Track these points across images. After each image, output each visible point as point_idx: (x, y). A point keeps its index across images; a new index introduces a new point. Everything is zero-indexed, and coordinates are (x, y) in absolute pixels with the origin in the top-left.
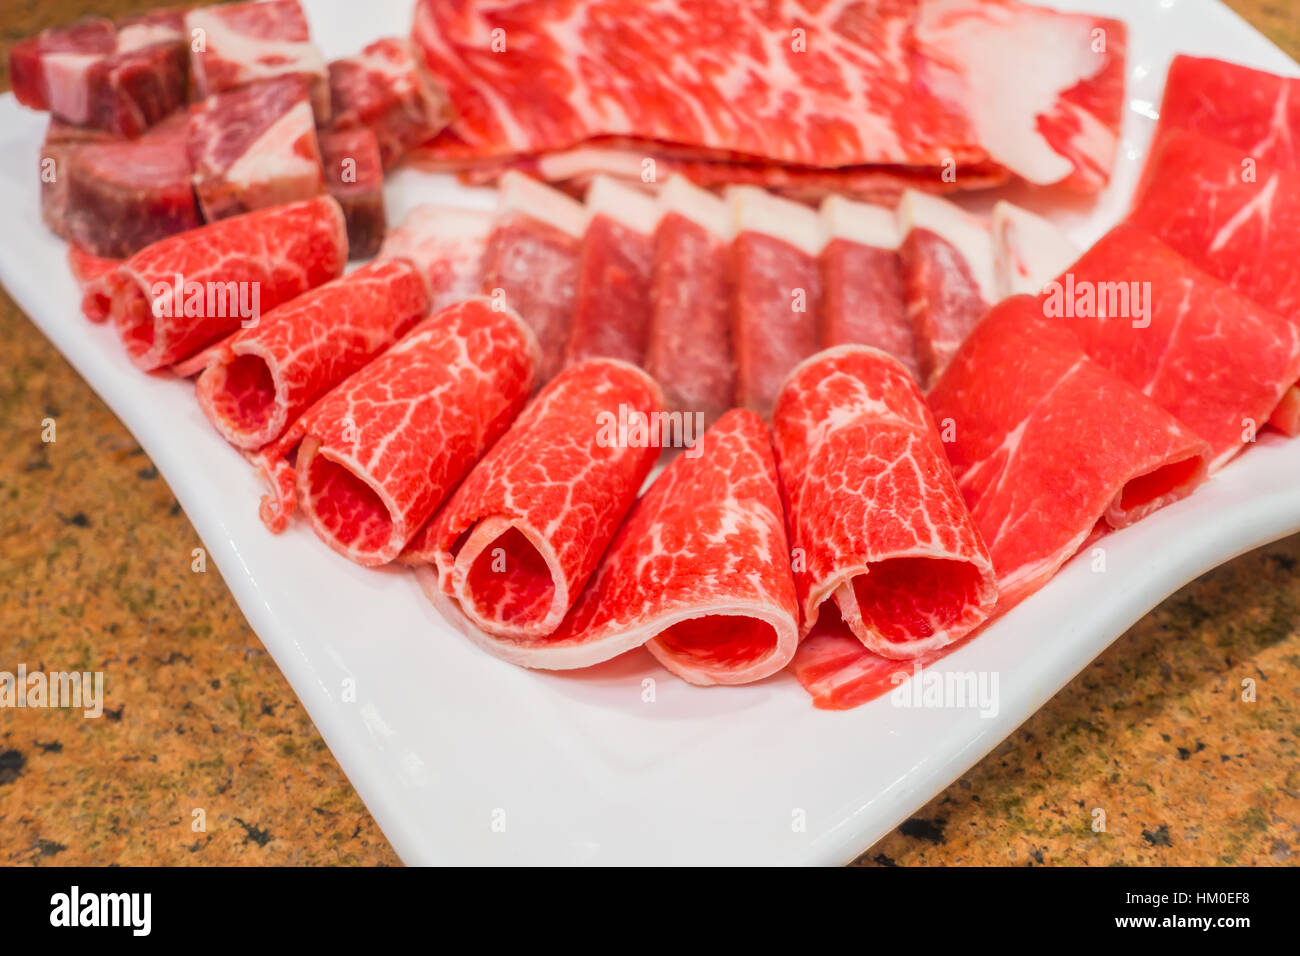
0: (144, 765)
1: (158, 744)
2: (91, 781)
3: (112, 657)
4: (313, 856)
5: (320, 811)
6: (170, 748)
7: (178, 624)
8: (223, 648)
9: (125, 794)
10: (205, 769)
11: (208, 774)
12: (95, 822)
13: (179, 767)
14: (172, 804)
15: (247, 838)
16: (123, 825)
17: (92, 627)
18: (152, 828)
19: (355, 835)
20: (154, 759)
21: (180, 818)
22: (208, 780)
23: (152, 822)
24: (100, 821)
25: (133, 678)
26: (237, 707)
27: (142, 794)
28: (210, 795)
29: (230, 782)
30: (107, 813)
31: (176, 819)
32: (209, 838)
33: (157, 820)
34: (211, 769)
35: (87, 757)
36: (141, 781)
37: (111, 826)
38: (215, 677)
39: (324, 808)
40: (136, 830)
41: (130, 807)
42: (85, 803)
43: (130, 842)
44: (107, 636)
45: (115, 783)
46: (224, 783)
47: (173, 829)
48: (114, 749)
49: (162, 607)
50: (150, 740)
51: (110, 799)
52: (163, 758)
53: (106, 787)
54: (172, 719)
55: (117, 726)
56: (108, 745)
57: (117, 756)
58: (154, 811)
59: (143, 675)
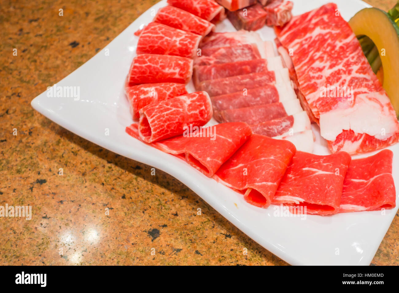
0: (190, 225)
1: (190, 220)
2: (179, 232)
3: (167, 200)
4: (244, 238)
6: (194, 220)
7: (179, 189)
9: (190, 233)
10: (206, 223)
11: (208, 224)
12: (186, 242)
13: (199, 224)
14: (203, 233)
15: (225, 237)
16: (193, 241)
17: (157, 194)
18: (201, 240)
20: (192, 223)
21: (207, 236)
22: (208, 225)
23: (200, 238)
24: (187, 241)
25: (175, 205)
26: (206, 206)
27: (194, 232)
28: (211, 229)
29: (214, 225)
30: (187, 239)
32: (217, 239)
34: (208, 223)
35: (175, 226)
36: (192, 229)
37: (190, 242)
38: (196, 200)
40: (197, 241)
41: (192, 236)
42: (181, 238)
43: (197, 244)
44: (162, 195)
45: (185, 231)
46: (213, 225)
47: (206, 239)
48: (181, 223)
49: (172, 186)
50: (189, 219)
51: (186, 235)
52: (194, 222)
53: (184, 233)
54: (191, 212)
55: (178, 217)
56: (179, 222)
57: (182, 224)
58: (199, 235)
59: (177, 203)
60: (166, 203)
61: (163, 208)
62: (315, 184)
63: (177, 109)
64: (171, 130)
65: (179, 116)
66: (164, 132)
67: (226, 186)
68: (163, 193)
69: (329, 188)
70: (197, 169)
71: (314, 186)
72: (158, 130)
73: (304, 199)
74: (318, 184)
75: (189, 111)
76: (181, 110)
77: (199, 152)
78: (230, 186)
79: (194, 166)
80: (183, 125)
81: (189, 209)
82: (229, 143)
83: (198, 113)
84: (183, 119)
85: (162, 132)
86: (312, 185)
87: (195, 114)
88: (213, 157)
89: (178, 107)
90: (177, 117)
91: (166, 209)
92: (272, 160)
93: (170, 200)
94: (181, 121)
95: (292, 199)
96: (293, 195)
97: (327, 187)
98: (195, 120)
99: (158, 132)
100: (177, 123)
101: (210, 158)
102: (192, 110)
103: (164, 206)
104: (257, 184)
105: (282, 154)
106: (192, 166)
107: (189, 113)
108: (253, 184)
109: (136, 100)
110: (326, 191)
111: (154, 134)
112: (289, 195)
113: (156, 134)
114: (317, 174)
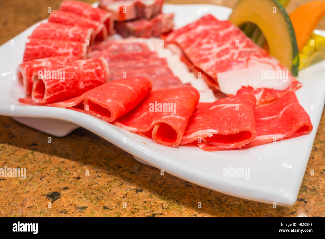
0: (95, 186)
1: (95, 181)
2: (83, 192)
3: (67, 167)
4: (157, 190)
5: (151, 182)
6: (99, 181)
8: (97, 159)
9: (95, 192)
10: (113, 182)
11: (115, 183)
12: (91, 199)
13: (105, 183)
14: (110, 191)
15: (136, 191)
16: (100, 198)
17: (56, 163)
18: (109, 197)
19: (164, 184)
20: (97, 184)
21: (115, 193)
22: (116, 184)
23: (107, 195)
24: (93, 199)
25: (77, 170)
27: (100, 191)
28: (119, 187)
29: (122, 183)
30: (93, 197)
31: (114, 193)
32: (126, 194)
33: (109, 195)
34: (115, 182)
35: (78, 188)
36: (97, 189)
37: (97, 199)
39: (152, 181)
40: (105, 198)
41: (99, 194)
42: (85, 197)
43: (105, 201)
44: (62, 164)
45: (90, 191)
46: (121, 183)
47: (114, 195)
48: (84, 185)
50: (93, 181)
51: (91, 194)
52: (99, 183)
53: (88, 192)
54: (95, 175)
55: (81, 180)
56: (82, 184)
57: (86, 186)
58: (106, 193)
59: (79, 169)
60: (66, 169)
61: (63, 174)
62: (225, 115)
63: (72, 67)
64: (67, 88)
65: (74, 73)
66: (59, 87)
67: (132, 132)
68: (63, 162)
69: (241, 115)
70: (98, 118)
71: (226, 117)
72: (52, 85)
73: (217, 130)
74: (229, 114)
75: (85, 69)
76: (76, 68)
77: (98, 95)
78: (135, 129)
79: (94, 114)
80: (79, 83)
81: (92, 172)
82: (130, 90)
83: (95, 72)
84: (79, 77)
85: (57, 87)
86: (223, 116)
87: (91, 73)
88: (114, 99)
89: (73, 66)
90: (72, 74)
91: (67, 175)
92: (177, 99)
93: (71, 167)
94: (77, 79)
95: (204, 132)
96: (204, 128)
97: (239, 115)
98: (92, 80)
99: (53, 87)
100: (72, 80)
101: (111, 100)
102: (87, 68)
103: (64, 172)
104: (164, 117)
105: (186, 95)
106: (92, 115)
107: (86, 72)
108: (160, 118)
109: (29, 69)
110: (239, 118)
111: (48, 89)
112: (200, 130)
113: (50, 89)
114: (225, 107)
